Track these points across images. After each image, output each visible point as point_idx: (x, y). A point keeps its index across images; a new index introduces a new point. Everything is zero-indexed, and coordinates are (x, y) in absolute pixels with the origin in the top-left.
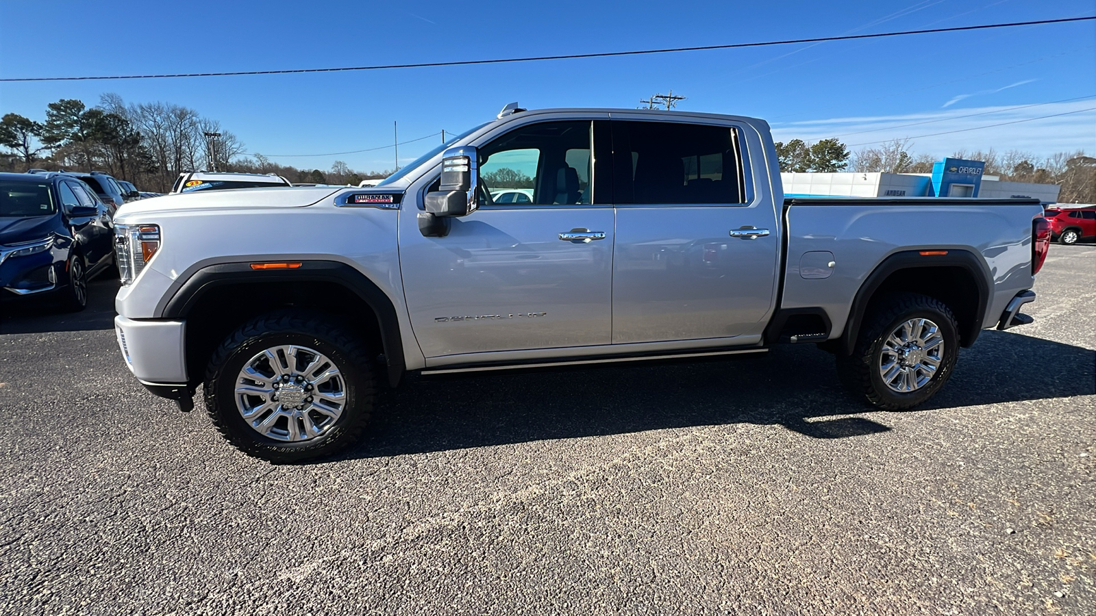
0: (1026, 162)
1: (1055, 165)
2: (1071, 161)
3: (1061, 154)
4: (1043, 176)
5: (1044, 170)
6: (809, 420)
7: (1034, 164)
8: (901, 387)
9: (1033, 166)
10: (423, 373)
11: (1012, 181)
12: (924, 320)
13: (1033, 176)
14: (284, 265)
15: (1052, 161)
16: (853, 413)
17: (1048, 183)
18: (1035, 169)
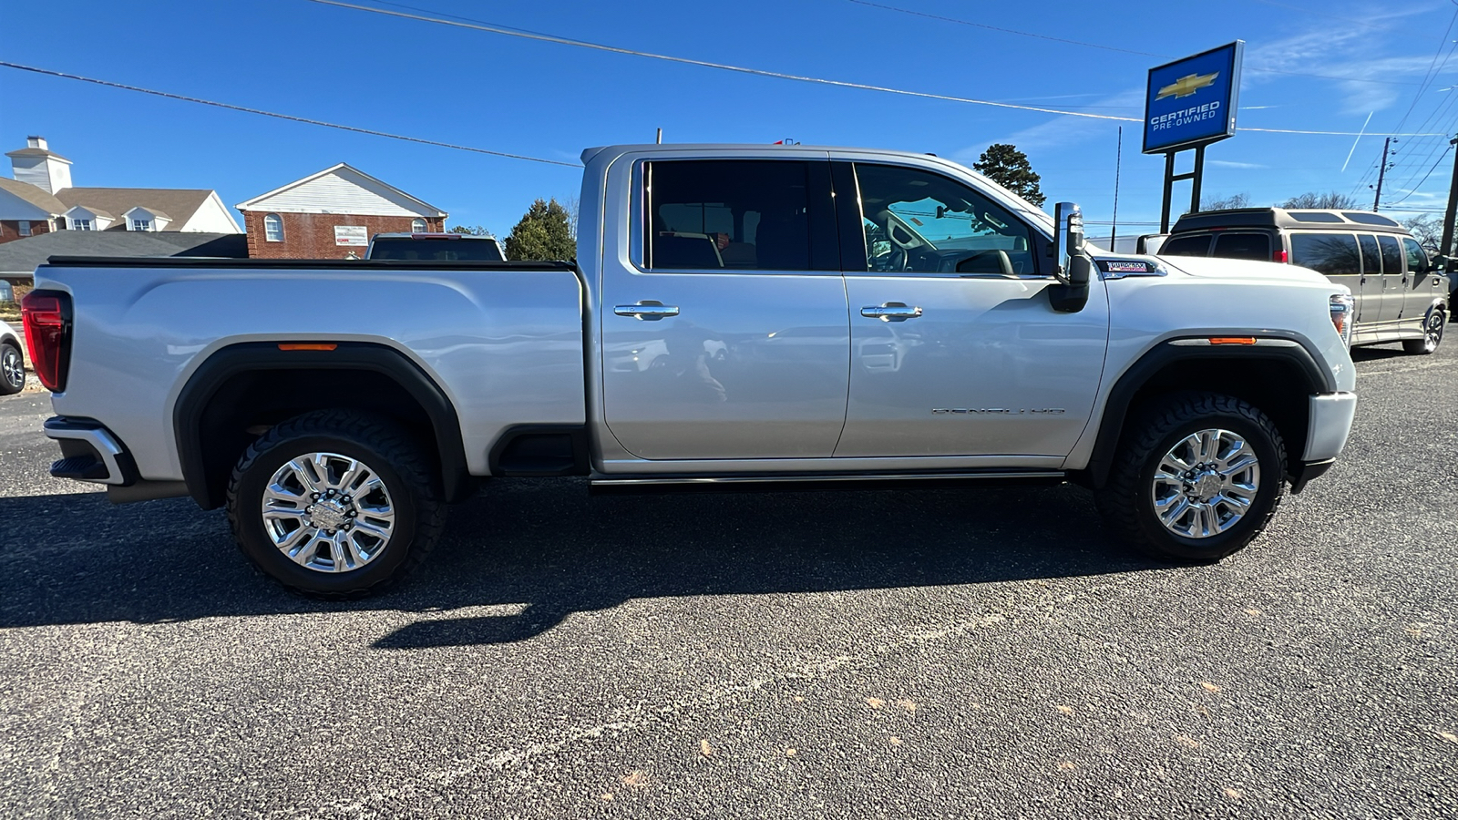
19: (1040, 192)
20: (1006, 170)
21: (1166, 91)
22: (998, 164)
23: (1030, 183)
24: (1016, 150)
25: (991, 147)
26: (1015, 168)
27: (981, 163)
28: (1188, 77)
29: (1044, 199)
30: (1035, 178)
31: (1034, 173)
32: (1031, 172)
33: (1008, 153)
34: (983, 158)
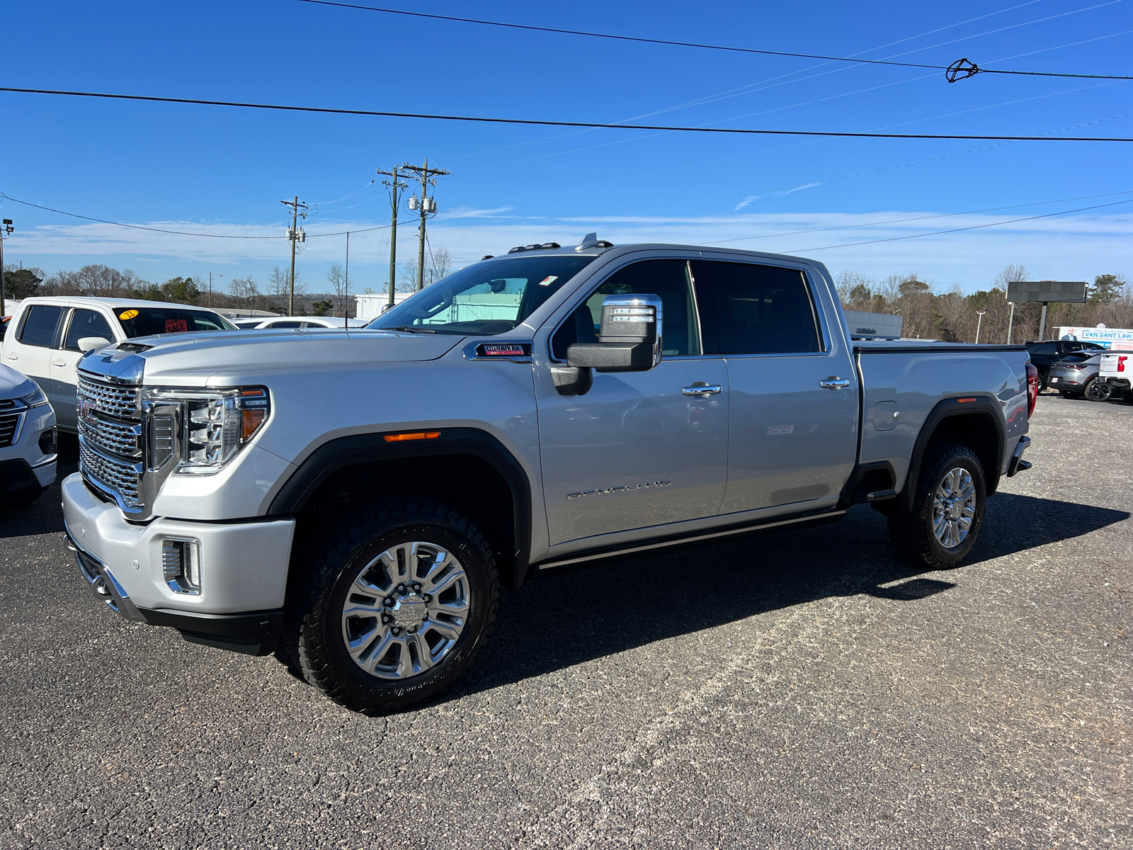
0: (862, 286)
1: (890, 290)
2: (904, 286)
3: (895, 278)
4: (880, 304)
5: (881, 297)
6: (883, 586)
7: (870, 288)
8: (949, 543)
9: (869, 293)
10: (542, 567)
11: (850, 309)
12: (962, 469)
13: (871, 303)
14: (421, 435)
15: (887, 285)
16: (915, 575)
17: (885, 313)
18: (872, 294)
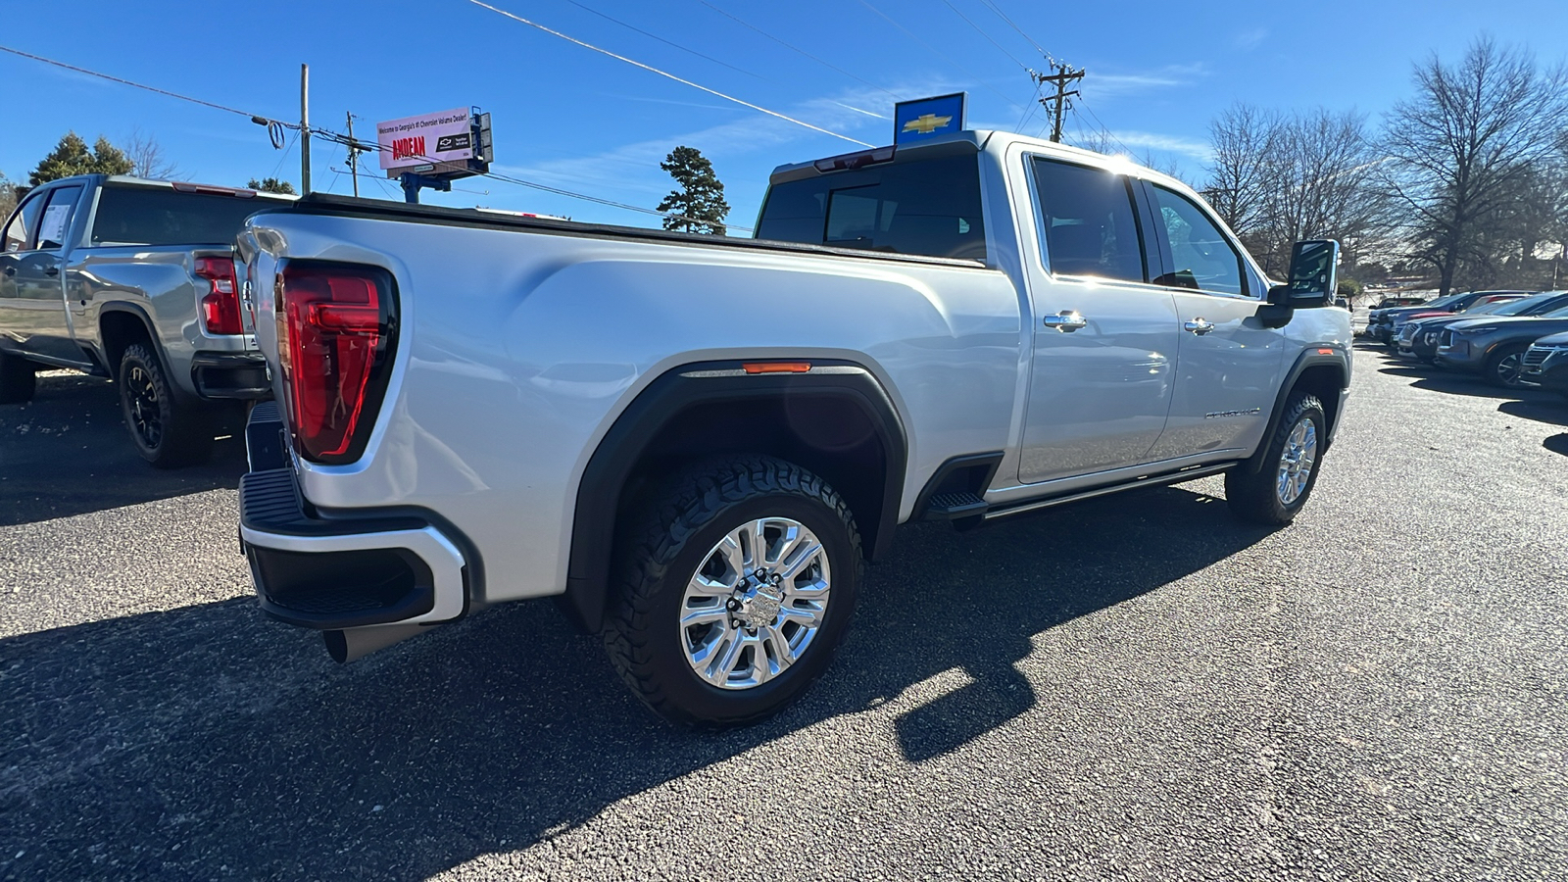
19: (724, 200)
20: (693, 175)
21: (911, 125)
22: (684, 167)
23: (715, 191)
24: (701, 156)
25: (677, 149)
26: (701, 173)
27: (668, 164)
28: (928, 116)
29: (728, 208)
30: (719, 187)
31: (718, 182)
32: (715, 179)
33: (693, 157)
34: (670, 159)
